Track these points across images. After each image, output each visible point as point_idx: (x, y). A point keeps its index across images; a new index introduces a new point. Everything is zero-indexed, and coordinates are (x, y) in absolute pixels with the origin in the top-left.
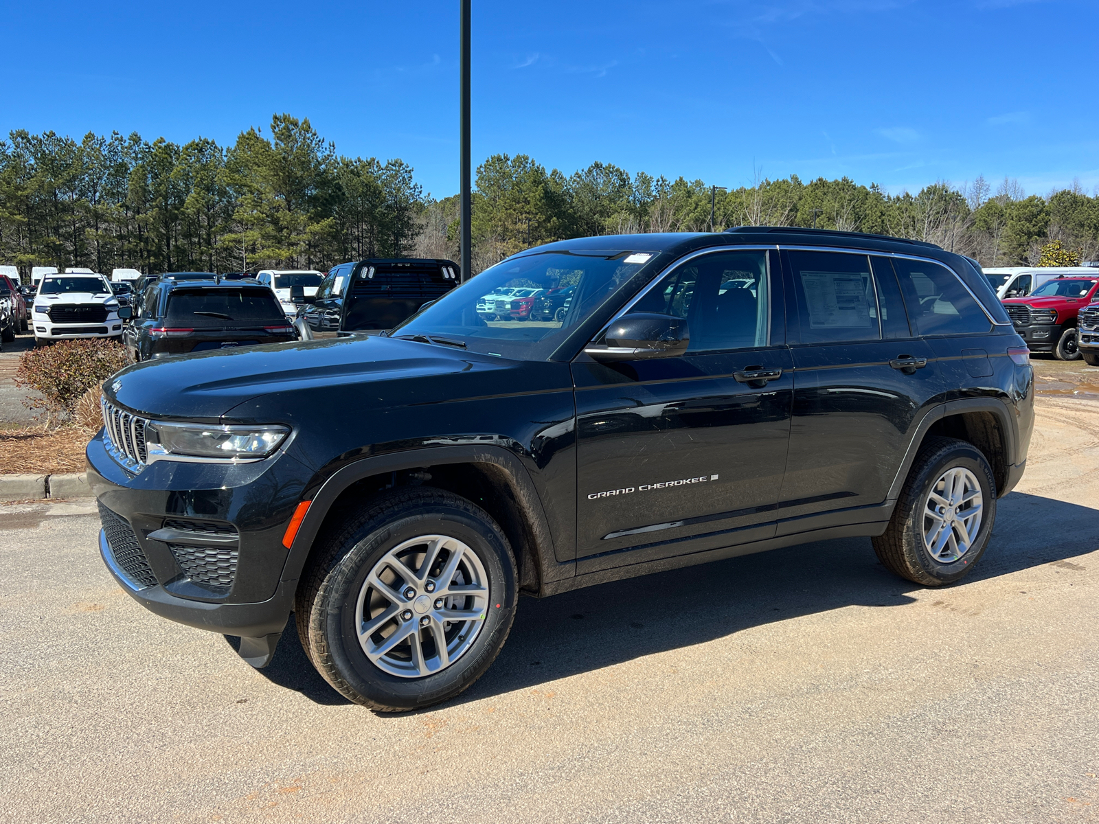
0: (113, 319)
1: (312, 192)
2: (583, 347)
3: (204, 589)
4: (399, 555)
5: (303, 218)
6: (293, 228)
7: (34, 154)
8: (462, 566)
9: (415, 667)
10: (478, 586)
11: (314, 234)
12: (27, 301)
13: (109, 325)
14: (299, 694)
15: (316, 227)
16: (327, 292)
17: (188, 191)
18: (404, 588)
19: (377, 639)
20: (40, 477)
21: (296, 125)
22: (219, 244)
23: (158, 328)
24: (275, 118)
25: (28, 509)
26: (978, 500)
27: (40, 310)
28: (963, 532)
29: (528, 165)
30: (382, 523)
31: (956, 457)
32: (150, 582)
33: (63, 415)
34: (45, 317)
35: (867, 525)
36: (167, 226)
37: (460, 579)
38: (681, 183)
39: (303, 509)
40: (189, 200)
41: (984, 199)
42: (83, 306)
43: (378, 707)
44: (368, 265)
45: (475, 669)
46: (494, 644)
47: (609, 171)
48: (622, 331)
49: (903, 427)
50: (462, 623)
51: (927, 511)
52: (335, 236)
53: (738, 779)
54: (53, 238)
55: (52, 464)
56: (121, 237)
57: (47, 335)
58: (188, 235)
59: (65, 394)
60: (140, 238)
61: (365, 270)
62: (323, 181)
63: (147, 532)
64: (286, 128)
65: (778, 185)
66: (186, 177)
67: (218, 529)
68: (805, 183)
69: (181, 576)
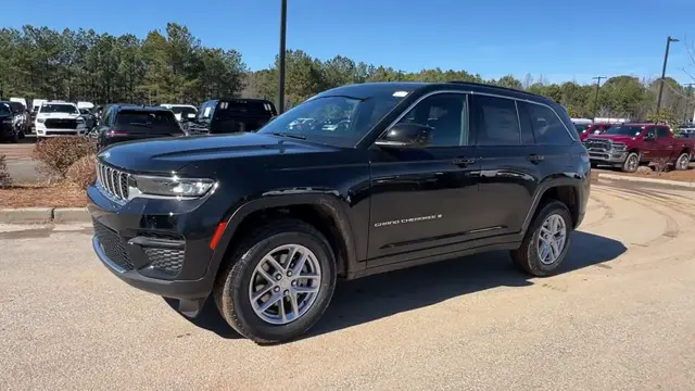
0: (81, 127)
1: (187, 65)
2: (374, 140)
3: (161, 272)
4: (273, 255)
5: (182, 78)
6: (176, 83)
7: (36, 39)
8: (307, 263)
9: (281, 318)
10: (315, 274)
11: (188, 87)
12: (32, 116)
13: (78, 130)
14: (212, 333)
15: (189, 84)
16: (200, 116)
17: (120, 61)
18: (275, 274)
19: (260, 302)
20: (49, 209)
21: (179, 28)
22: (136, 91)
23: (110, 131)
24: (169, 24)
25: (43, 227)
26: (563, 232)
27: (39, 121)
28: (556, 247)
30: (266, 237)
31: (554, 208)
32: (129, 268)
33: (58, 177)
34: (43, 125)
35: (512, 243)
36: (108, 80)
37: (305, 270)
38: (381, 68)
39: (223, 227)
40: (120, 66)
41: (531, 84)
42: (64, 120)
43: (260, 340)
44: (225, 101)
45: (313, 319)
46: (323, 305)
47: (345, 60)
48: (393, 133)
49: (531, 193)
50: (306, 294)
51: (540, 237)
52: (199, 89)
53: (465, 380)
54: (45, 84)
55: (56, 202)
56: (82, 85)
57: (44, 135)
58: (118, 86)
59: (60, 165)
60: (93, 86)
61: (223, 104)
62: (193, 59)
63: (128, 239)
64: (174, 30)
65: (430, 72)
66: (119, 54)
67: (172, 238)
68: (444, 72)
69: (148, 265)
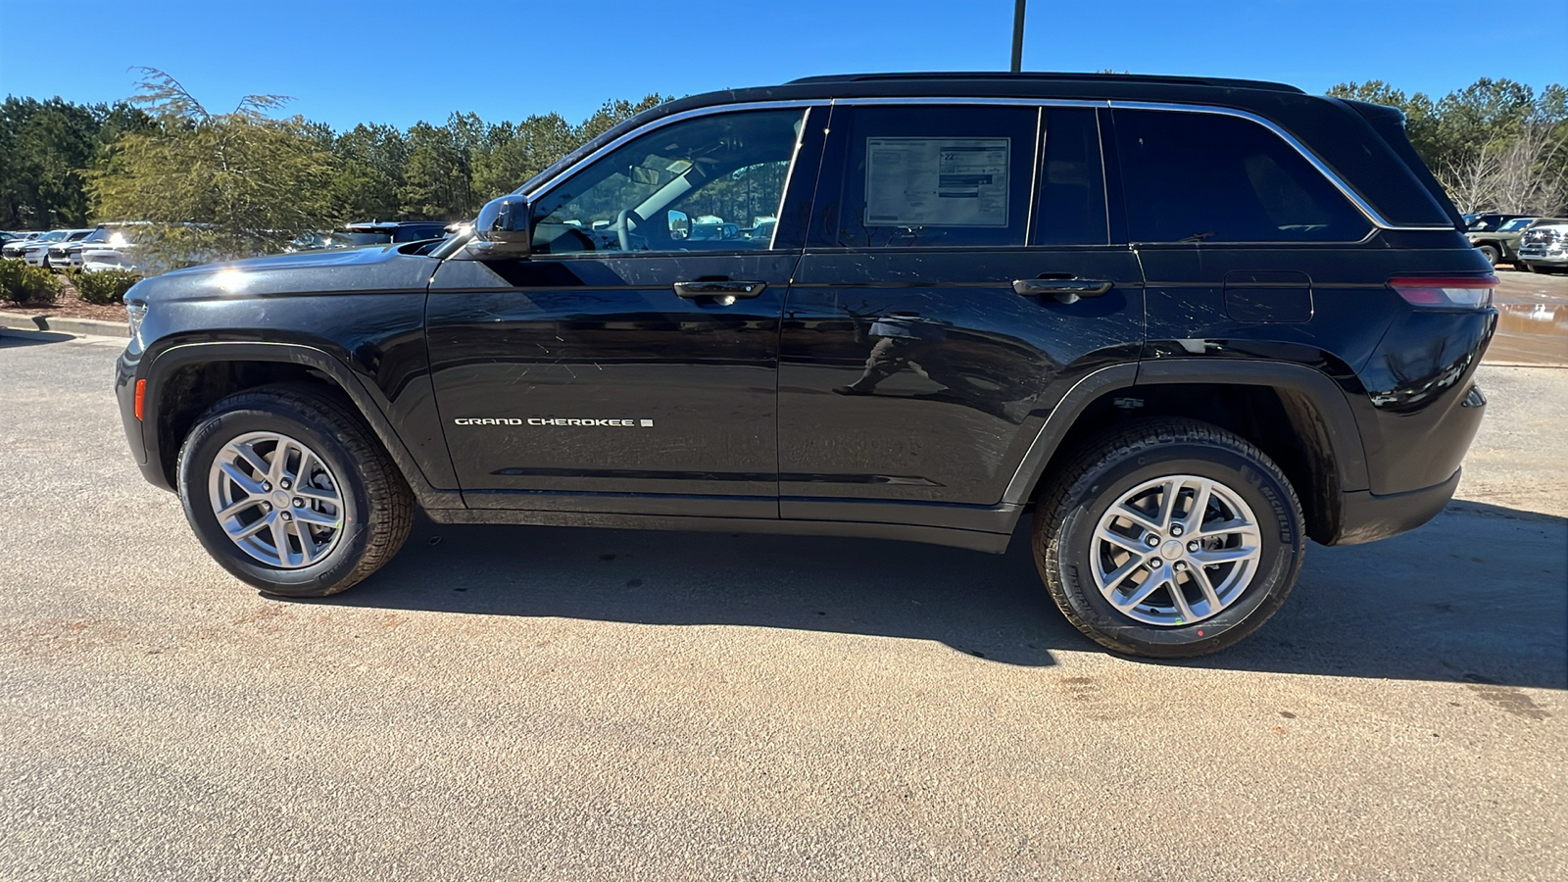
26: (1249, 538)
29: (1380, 92)
31: (1186, 457)
47: (1501, 87)
